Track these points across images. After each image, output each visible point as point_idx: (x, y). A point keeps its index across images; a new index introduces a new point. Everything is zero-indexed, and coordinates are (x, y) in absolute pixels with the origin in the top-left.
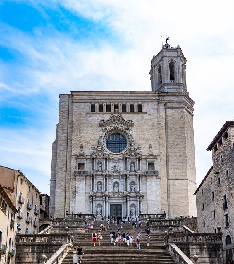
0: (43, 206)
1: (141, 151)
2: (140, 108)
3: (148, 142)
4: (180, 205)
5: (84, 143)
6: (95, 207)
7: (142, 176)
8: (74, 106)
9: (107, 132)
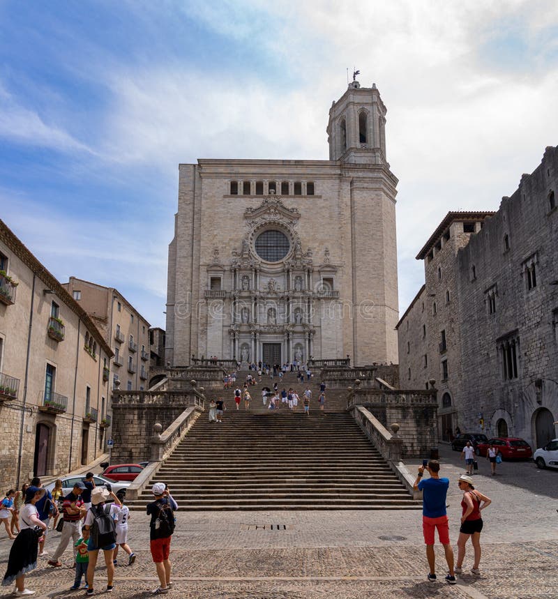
0: (156, 346)
1: (312, 258)
2: (311, 188)
3: (323, 244)
4: (374, 346)
5: (220, 246)
6: (239, 348)
8: (203, 184)
9: (258, 228)
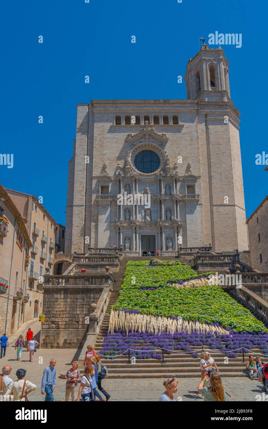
1: (178, 170)
2: (176, 120)
5: (108, 162)
7: (180, 201)
8: (95, 118)
